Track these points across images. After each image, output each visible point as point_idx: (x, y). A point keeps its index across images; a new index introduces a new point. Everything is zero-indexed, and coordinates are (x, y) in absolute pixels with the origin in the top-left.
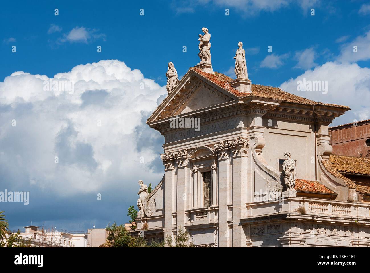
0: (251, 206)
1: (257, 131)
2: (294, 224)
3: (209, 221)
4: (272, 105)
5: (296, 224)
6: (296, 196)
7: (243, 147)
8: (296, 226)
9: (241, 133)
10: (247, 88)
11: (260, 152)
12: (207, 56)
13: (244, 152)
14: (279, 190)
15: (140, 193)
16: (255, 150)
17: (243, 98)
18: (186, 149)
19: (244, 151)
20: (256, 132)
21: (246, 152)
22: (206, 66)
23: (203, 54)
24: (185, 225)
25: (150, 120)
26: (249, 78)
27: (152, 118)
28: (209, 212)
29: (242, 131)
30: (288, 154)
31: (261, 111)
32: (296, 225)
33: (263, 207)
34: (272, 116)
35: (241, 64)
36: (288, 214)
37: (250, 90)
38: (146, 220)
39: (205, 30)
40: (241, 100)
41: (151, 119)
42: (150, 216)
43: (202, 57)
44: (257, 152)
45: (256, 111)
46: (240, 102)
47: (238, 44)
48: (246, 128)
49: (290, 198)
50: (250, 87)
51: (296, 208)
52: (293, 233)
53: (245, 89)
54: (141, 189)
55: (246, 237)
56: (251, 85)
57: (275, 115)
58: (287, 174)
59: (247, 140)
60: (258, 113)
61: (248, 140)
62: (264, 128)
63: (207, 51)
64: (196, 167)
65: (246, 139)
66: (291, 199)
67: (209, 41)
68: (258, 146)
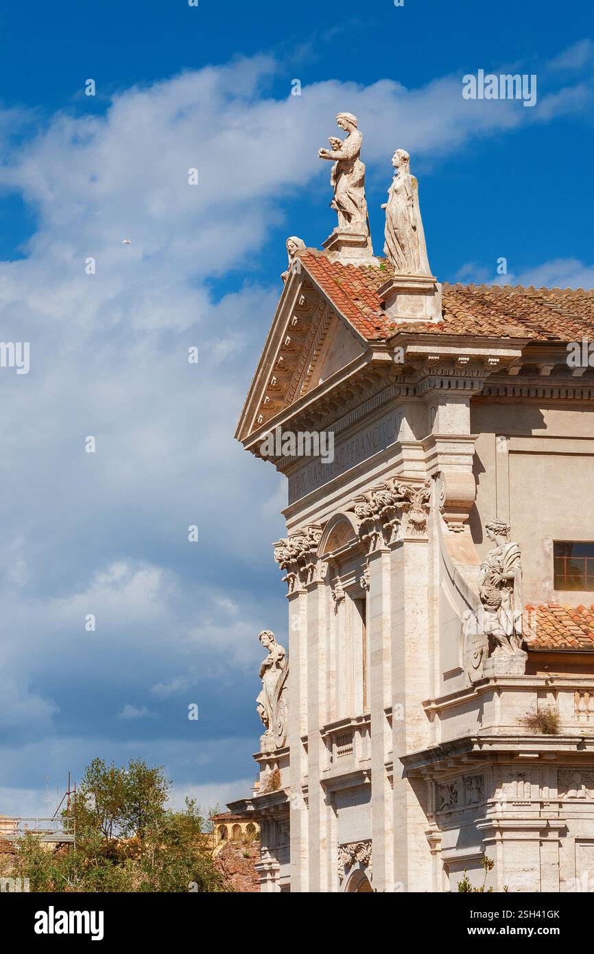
0: (434, 709)
1: (448, 451)
2: (514, 772)
3: (357, 762)
4: (490, 360)
5: (521, 772)
6: (522, 671)
7: (407, 509)
8: (521, 777)
9: (401, 462)
10: (422, 306)
11: (461, 524)
12: (350, 207)
13: (412, 526)
14: (482, 654)
15: (263, 673)
16: (444, 518)
17: (384, 341)
18: (318, 523)
19: (413, 522)
20: (441, 454)
21: (420, 526)
22: (346, 242)
23: (338, 203)
24: (322, 777)
25: (241, 435)
26: (434, 273)
27: (244, 428)
28: (357, 734)
29: (406, 454)
30: (495, 526)
31: (457, 383)
32: (520, 775)
33: (460, 714)
34: (518, 394)
35: (401, 227)
36: (475, 740)
37: (434, 312)
38: (277, 761)
39: (343, 122)
40: (380, 350)
41: (243, 430)
42: (282, 747)
43: (339, 212)
44: (450, 523)
45: (438, 382)
46: (376, 356)
47: (393, 159)
48: (417, 445)
49: (495, 679)
50: (434, 300)
51: (523, 715)
52: (511, 802)
53: (413, 312)
54: (266, 662)
55: (427, 817)
56: (438, 295)
57: (529, 391)
58: (488, 598)
59: (423, 486)
60: (447, 390)
61: (427, 486)
62: (475, 439)
63: (352, 190)
64: (340, 583)
65: (420, 481)
66: (499, 683)
67: (357, 155)
68: (449, 504)
